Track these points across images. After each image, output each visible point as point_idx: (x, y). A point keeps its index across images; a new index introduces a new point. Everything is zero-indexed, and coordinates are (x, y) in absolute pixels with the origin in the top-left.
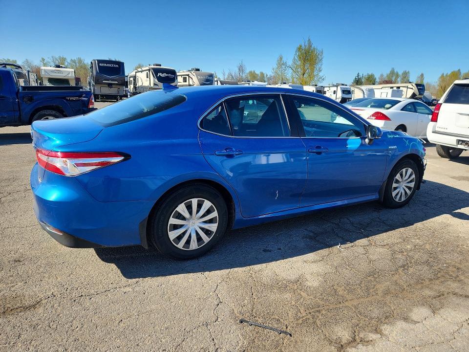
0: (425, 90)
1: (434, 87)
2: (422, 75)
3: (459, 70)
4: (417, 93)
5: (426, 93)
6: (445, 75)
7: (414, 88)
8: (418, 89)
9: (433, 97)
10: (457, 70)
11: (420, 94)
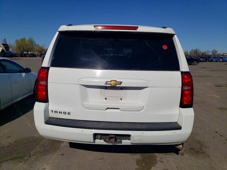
0: (9, 48)
1: (14, 46)
2: (5, 39)
3: (24, 38)
4: (4, 49)
5: (11, 50)
6: (18, 40)
7: (1, 46)
8: (5, 47)
9: (15, 52)
10: (23, 38)
11: (7, 50)
